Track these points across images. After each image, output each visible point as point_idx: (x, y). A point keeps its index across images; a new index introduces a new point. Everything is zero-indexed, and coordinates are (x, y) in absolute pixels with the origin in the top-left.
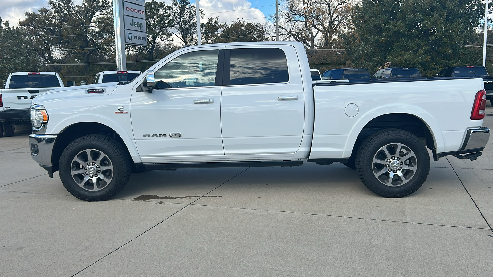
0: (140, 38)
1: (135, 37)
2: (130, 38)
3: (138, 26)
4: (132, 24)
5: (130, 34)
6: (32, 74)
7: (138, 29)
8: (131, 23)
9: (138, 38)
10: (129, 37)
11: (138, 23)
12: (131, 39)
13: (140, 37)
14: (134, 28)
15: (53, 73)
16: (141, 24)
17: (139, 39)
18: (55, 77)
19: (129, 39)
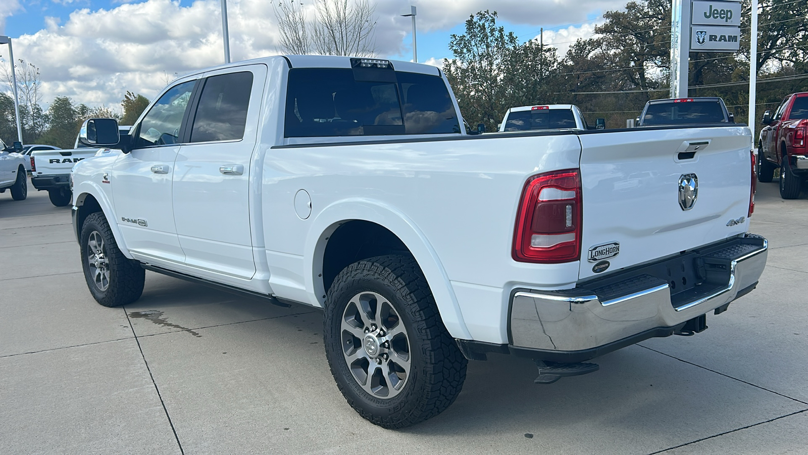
0: (723, 38)
1: (712, 38)
2: (701, 41)
3: (722, 16)
4: (708, 14)
5: (701, 32)
6: (536, 108)
7: (723, 22)
8: (705, 13)
9: (718, 39)
10: (699, 39)
11: (722, 10)
12: (703, 42)
13: (725, 36)
14: (711, 21)
15: (567, 107)
16: (730, 11)
17: (720, 40)
18: (570, 112)
19: (699, 42)
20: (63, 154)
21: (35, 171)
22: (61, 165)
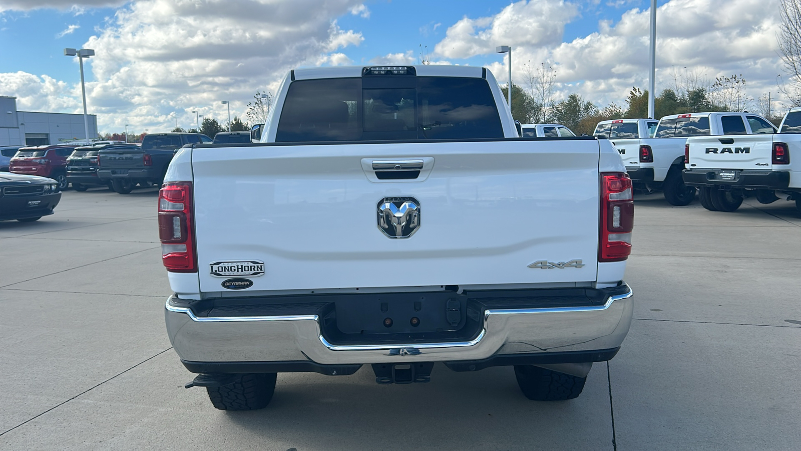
20: (724, 142)
21: (688, 163)
22: (719, 156)
